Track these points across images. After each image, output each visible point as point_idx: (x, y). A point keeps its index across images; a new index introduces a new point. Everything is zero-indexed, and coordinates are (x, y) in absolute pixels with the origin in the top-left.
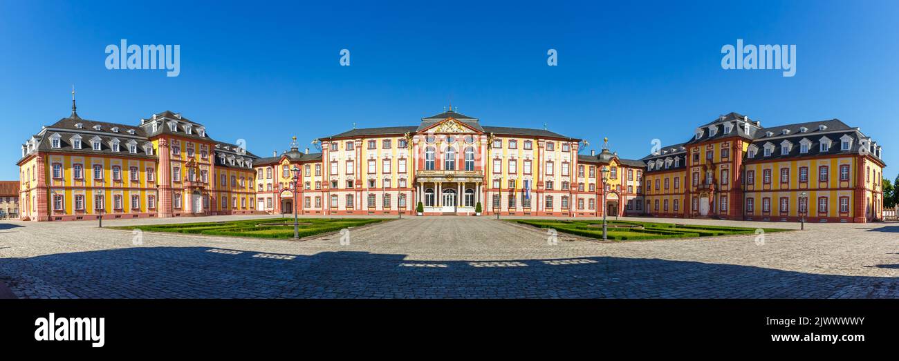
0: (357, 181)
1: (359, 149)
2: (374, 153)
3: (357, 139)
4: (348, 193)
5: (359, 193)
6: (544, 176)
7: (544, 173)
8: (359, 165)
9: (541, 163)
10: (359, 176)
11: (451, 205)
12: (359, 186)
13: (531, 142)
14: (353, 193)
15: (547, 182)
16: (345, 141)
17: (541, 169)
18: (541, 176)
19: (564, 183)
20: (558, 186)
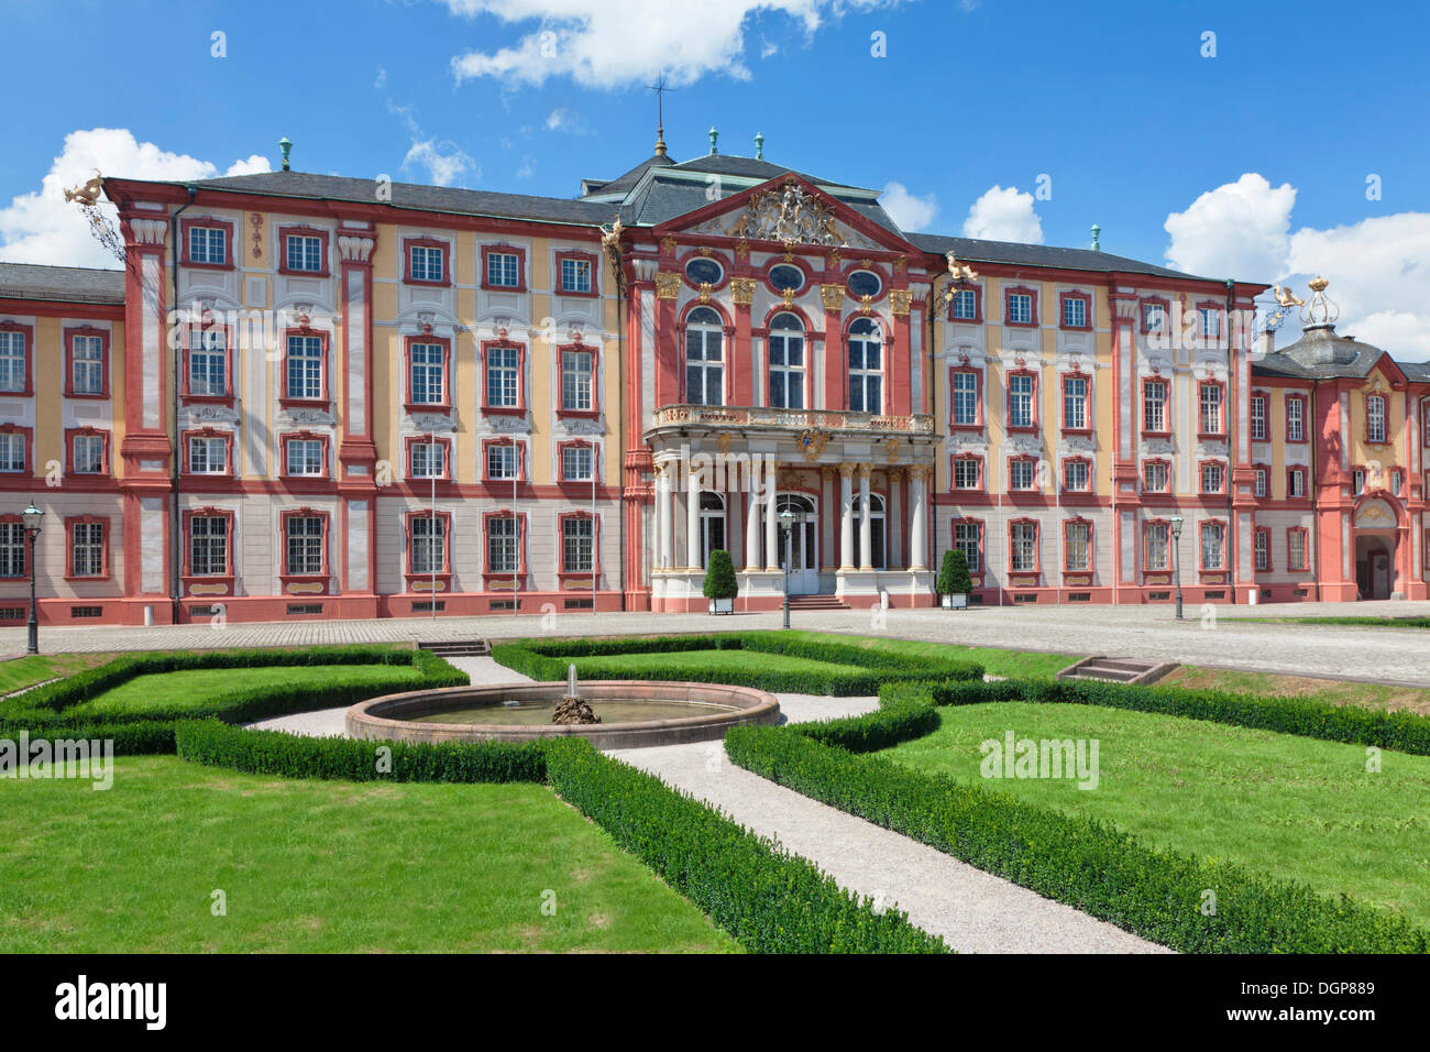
0: (348, 442)
1: (356, 279)
2: (439, 308)
3: (348, 224)
4: (293, 503)
5: (359, 513)
6: (1140, 437)
7: (1140, 427)
8: (358, 363)
9: (1125, 387)
10: (358, 417)
11: (810, 565)
12: (358, 472)
13: (1087, 297)
14: (329, 506)
15: (1148, 465)
16: (273, 223)
17: (1125, 410)
18: (1126, 441)
19: (1211, 471)
20: (1187, 483)
